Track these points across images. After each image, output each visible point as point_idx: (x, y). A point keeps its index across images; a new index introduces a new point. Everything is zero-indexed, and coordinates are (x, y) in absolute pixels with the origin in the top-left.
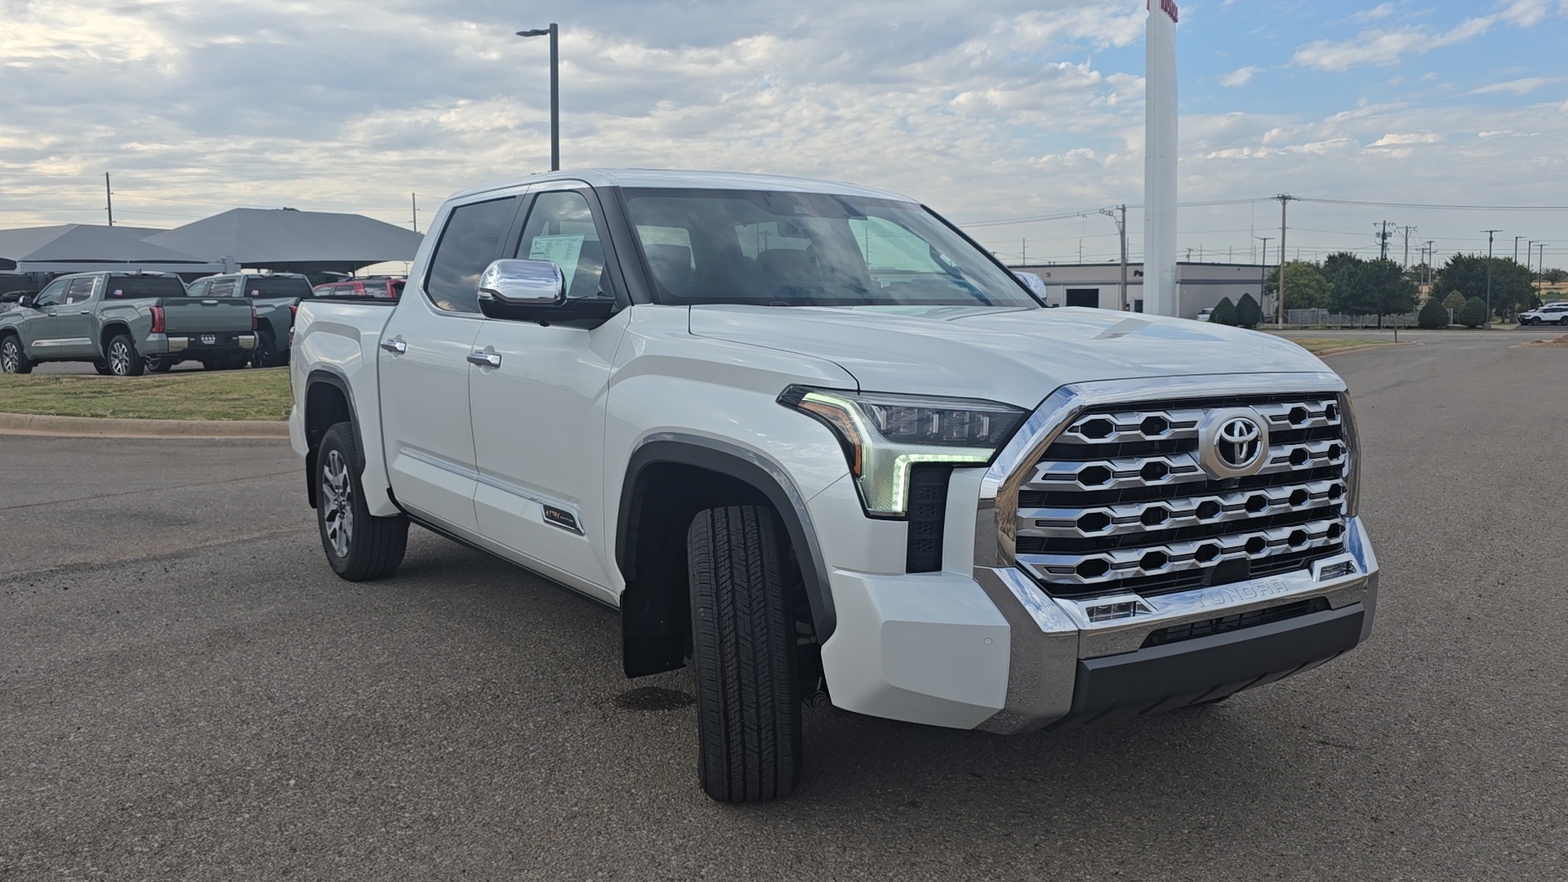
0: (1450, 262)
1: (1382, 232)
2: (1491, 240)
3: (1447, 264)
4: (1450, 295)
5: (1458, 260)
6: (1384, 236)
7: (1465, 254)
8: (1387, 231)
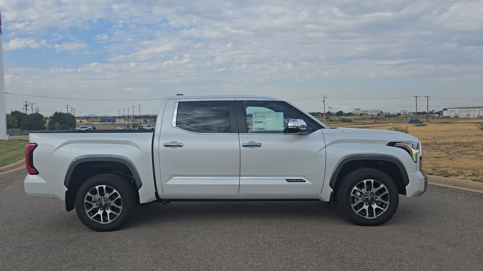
0: (54, 114)
1: (25, 105)
2: (67, 108)
3: (53, 115)
4: (56, 124)
5: (56, 113)
6: (26, 106)
7: (58, 112)
8: (27, 104)
